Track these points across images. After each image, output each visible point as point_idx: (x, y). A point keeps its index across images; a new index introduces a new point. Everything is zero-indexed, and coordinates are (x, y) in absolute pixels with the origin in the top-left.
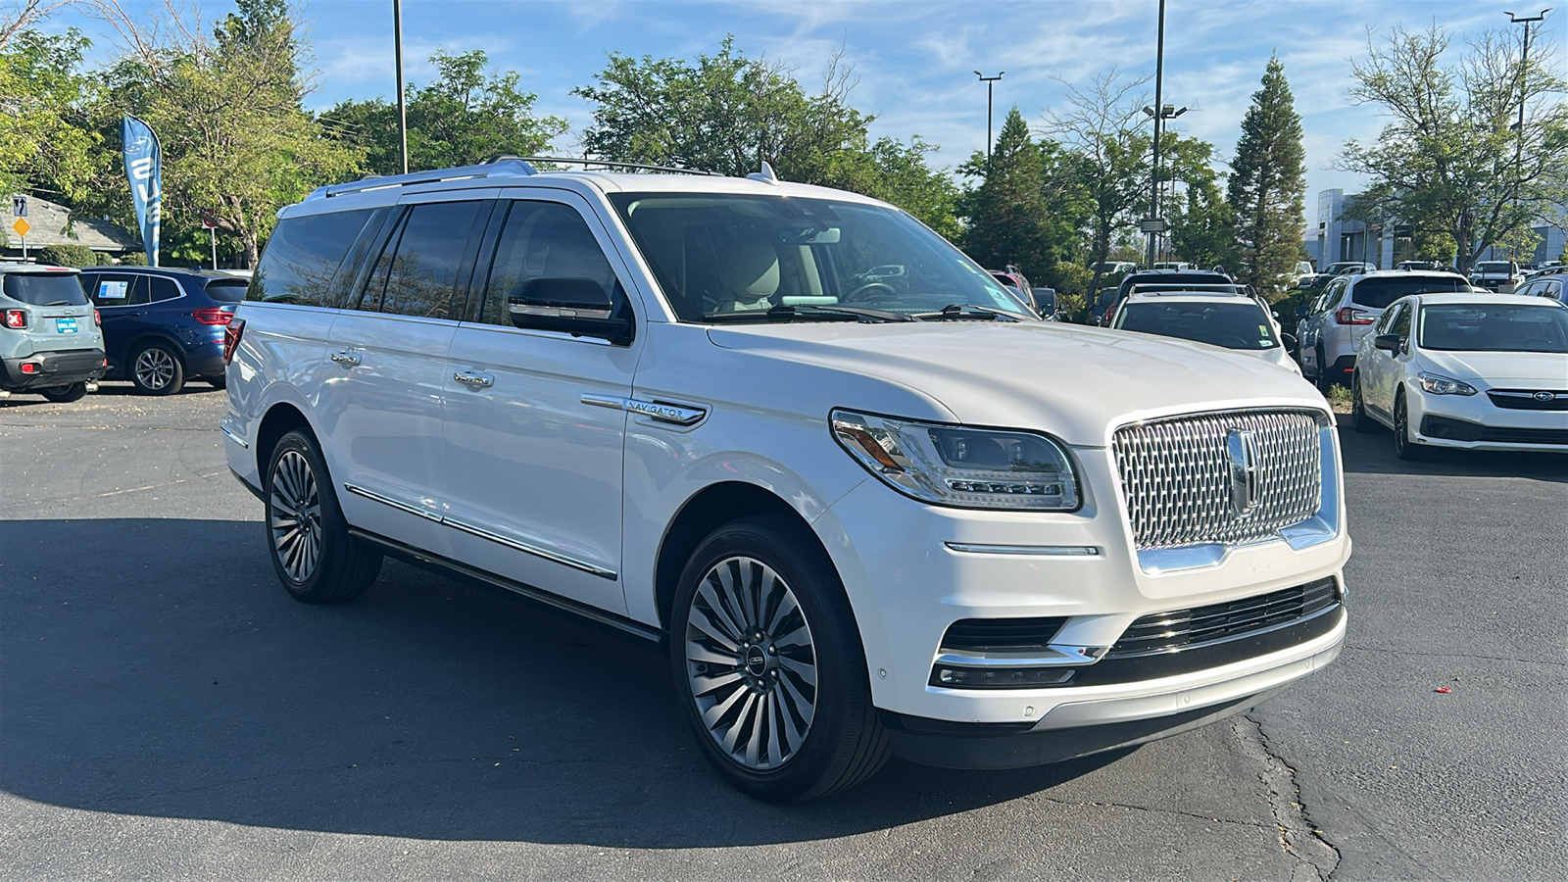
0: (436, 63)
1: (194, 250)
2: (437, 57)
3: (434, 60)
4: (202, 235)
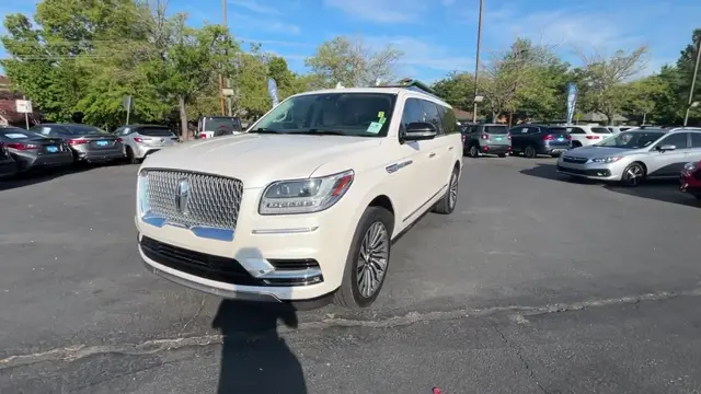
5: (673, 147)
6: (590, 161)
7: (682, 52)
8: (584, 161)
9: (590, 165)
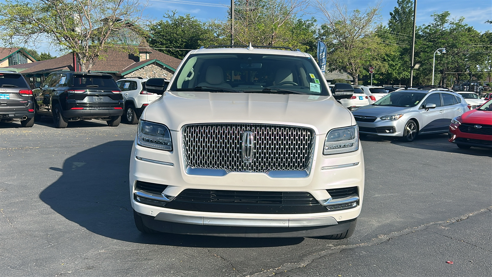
0: (433, 16)
1: (375, 80)
2: (433, 15)
3: (432, 16)
4: (378, 75)
5: (434, 106)
6: (378, 119)
7: (391, 14)
8: (373, 120)
9: (379, 123)
